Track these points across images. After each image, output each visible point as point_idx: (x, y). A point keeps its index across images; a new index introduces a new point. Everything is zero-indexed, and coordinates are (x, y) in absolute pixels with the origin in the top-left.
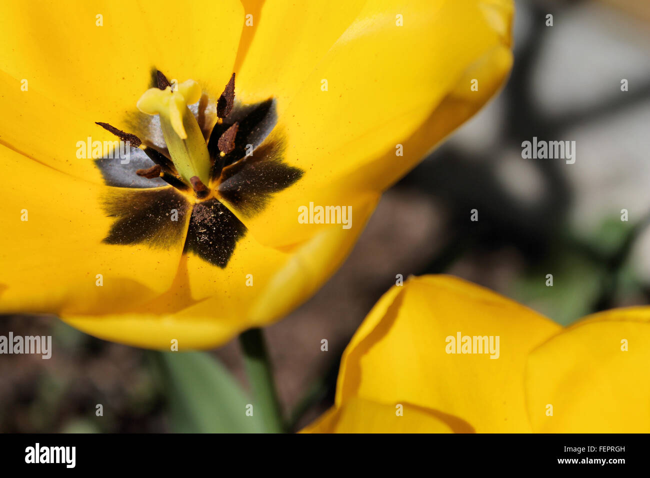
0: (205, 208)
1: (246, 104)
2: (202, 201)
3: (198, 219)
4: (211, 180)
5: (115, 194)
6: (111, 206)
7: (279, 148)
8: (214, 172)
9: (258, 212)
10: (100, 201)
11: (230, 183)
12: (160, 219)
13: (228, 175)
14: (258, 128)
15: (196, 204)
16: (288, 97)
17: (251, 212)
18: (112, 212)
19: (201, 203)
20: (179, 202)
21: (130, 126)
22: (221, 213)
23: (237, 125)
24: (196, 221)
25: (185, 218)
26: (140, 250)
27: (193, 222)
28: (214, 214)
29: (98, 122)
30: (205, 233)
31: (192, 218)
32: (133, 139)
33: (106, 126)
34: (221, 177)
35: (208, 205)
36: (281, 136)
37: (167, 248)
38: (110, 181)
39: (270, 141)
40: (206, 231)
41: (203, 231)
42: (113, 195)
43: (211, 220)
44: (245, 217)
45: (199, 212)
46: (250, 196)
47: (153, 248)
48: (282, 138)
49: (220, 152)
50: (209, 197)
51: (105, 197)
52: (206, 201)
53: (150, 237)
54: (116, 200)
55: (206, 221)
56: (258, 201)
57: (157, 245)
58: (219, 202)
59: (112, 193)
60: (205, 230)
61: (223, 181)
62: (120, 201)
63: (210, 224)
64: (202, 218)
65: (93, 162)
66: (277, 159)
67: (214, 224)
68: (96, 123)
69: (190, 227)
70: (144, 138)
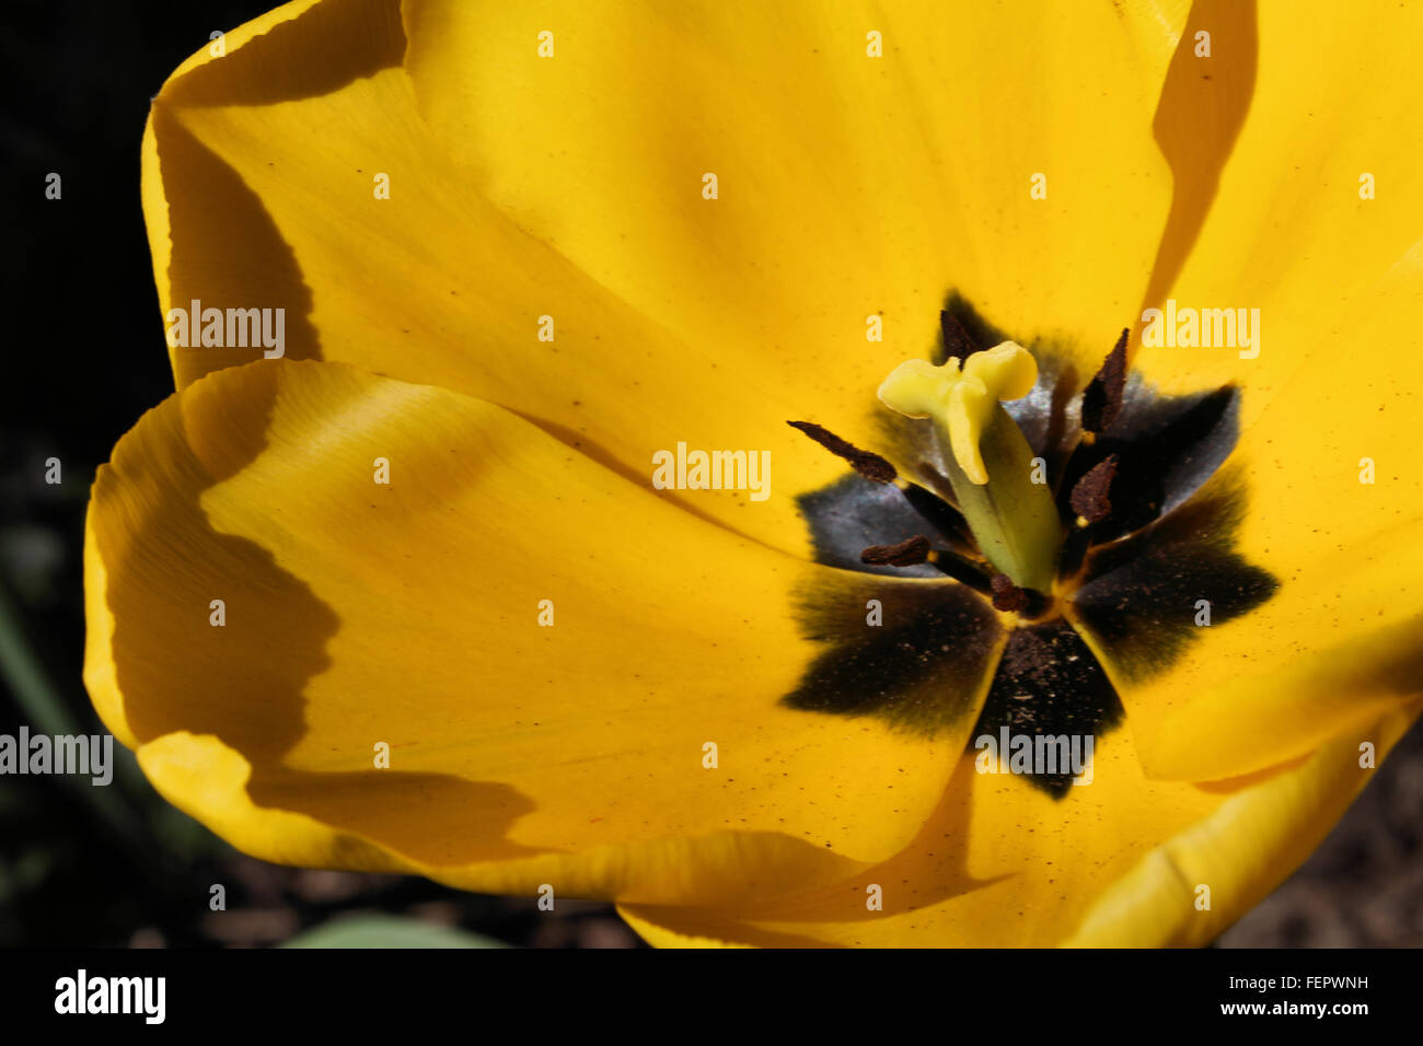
0: (1037, 642)
1: (1165, 397)
2: (1032, 623)
3: (1017, 667)
4: (1056, 576)
5: (832, 586)
6: (819, 614)
7: (1228, 515)
8: (1065, 559)
9: (1156, 670)
10: (794, 599)
11: (1104, 586)
12: (927, 656)
13: (1102, 566)
14: (1189, 456)
15: (1017, 629)
16: (1269, 389)
17: (1140, 667)
18: (817, 628)
19: (1030, 628)
20: (977, 620)
21: (886, 426)
22: (1073, 659)
23: (1112, 461)
24: (1012, 671)
25: (985, 664)
26: (866, 730)
27: (1005, 673)
28: (1057, 659)
29: (793, 420)
30: (1027, 704)
31: (1003, 663)
32: (876, 466)
33: (814, 431)
34: (1084, 570)
35: (1044, 633)
36: (1236, 486)
37: (930, 733)
38: (827, 551)
39: (1211, 494)
40: (1033, 699)
41: (1025, 698)
42: (828, 588)
43: (1047, 672)
44: (1125, 679)
45: (1020, 650)
46: (1145, 627)
47: (897, 729)
48: (1236, 493)
49: (1076, 516)
50: (1051, 615)
51: (806, 590)
52: (1043, 623)
53: (895, 702)
54: (833, 601)
55: (1034, 675)
56: (1162, 643)
57: (907, 724)
58: (1072, 630)
59: (826, 582)
60: (1029, 697)
61: (1087, 579)
62: (842, 603)
63: (1043, 683)
64: (1028, 665)
65: (793, 502)
66: (1219, 542)
67: (1053, 685)
68: (789, 423)
69: (997, 685)
70: (917, 457)
